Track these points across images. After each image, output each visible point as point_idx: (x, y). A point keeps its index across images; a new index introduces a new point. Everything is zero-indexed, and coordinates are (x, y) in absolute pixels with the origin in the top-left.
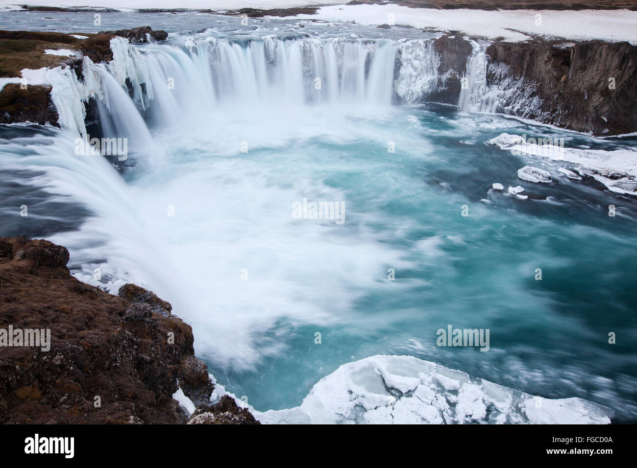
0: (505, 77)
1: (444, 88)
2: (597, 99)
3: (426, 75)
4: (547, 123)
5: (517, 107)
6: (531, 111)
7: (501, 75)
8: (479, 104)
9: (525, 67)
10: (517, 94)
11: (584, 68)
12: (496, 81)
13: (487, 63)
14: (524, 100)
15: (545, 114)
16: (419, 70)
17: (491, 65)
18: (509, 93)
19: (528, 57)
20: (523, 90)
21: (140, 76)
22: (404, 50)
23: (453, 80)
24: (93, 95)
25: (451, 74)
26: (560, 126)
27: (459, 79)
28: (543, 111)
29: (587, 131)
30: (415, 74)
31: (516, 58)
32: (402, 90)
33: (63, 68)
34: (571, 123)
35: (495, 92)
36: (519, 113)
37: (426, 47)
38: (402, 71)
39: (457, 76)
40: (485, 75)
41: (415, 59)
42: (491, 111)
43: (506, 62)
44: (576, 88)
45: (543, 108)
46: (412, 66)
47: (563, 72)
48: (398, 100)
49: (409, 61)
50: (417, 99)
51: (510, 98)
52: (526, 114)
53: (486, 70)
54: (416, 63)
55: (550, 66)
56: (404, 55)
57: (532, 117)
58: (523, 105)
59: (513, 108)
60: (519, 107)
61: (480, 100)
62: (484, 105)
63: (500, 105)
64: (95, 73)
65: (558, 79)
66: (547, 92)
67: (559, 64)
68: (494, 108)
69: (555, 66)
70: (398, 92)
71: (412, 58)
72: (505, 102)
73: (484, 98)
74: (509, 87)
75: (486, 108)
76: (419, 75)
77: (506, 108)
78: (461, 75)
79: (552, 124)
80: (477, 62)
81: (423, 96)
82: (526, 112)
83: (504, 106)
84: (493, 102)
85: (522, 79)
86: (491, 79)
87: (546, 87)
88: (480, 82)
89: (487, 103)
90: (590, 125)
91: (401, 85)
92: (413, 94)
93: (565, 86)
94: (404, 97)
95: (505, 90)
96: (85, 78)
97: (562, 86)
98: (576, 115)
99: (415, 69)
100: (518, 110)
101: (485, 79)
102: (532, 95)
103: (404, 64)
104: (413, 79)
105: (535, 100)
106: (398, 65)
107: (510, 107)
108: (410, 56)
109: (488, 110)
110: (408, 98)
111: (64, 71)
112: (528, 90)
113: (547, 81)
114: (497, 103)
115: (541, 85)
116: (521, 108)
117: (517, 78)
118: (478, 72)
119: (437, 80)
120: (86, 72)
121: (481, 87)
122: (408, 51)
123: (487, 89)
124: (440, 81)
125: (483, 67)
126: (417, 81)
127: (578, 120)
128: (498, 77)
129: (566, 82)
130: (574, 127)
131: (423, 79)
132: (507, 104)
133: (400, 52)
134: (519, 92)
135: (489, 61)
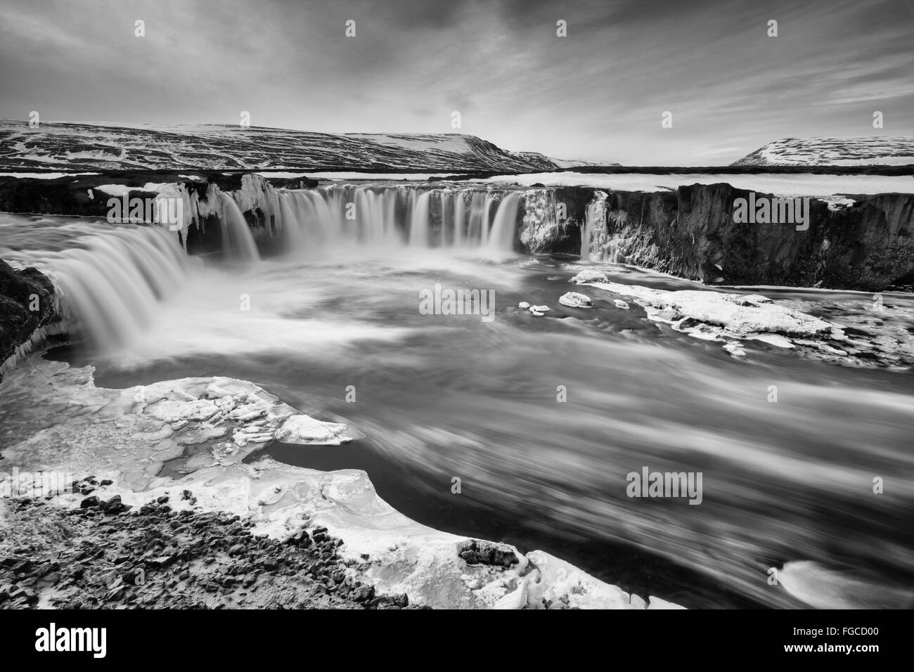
0: (625, 225)
1: (566, 236)
2: (704, 244)
3: (549, 223)
4: (663, 272)
5: (637, 255)
6: (650, 259)
7: (621, 222)
8: (600, 253)
9: (642, 214)
10: (637, 242)
11: (689, 211)
12: (618, 230)
13: (606, 210)
14: (643, 248)
15: (661, 262)
16: (542, 218)
17: (611, 213)
18: (629, 241)
19: (644, 204)
20: (642, 238)
21: (271, 208)
22: (527, 198)
23: (572, 227)
24: (213, 213)
26: (674, 274)
27: (579, 227)
28: (660, 259)
29: (699, 279)
30: (537, 222)
31: (633, 204)
32: (525, 237)
33: (179, 184)
34: (682, 270)
35: (616, 240)
36: (639, 262)
37: (549, 195)
38: (526, 219)
39: (576, 223)
40: (605, 222)
41: (539, 207)
42: (613, 261)
43: (624, 209)
44: (685, 233)
45: (660, 255)
46: (536, 215)
47: (672, 217)
48: (521, 248)
49: (532, 209)
50: (540, 248)
51: (630, 247)
52: (645, 263)
53: (605, 217)
54: (539, 211)
55: (662, 211)
56: (527, 204)
57: (651, 266)
58: (642, 254)
59: (634, 257)
60: (638, 256)
61: (600, 249)
62: (606, 254)
63: (621, 254)
64: (219, 197)
65: (669, 223)
66: (661, 238)
67: (669, 209)
68: (616, 256)
69: (666, 211)
70: (521, 240)
71: (535, 207)
72: (625, 250)
73: (605, 246)
74: (629, 235)
75: (608, 257)
76: (542, 223)
77: (627, 257)
78: (580, 222)
79: (667, 272)
80: (595, 209)
81: (546, 245)
82: (645, 261)
83: (625, 256)
84: (614, 251)
85: (640, 226)
86: (612, 228)
87: (660, 233)
88: (599, 229)
89: (609, 253)
90: (701, 273)
91: (524, 233)
92: (536, 242)
93: (675, 231)
94: (527, 244)
95: (625, 238)
96: (209, 199)
97: (673, 231)
98: (687, 262)
99: (539, 217)
100: (638, 259)
101: (605, 227)
102: (650, 243)
103: (528, 212)
104: (537, 227)
105: (654, 248)
106: (521, 212)
107: (631, 257)
108: (533, 205)
109: (610, 259)
110: (531, 246)
111: (178, 187)
112: (647, 238)
113: (660, 227)
114: (617, 251)
115: (656, 231)
116: (641, 257)
117: (636, 225)
118: (597, 219)
119: (558, 228)
120: (211, 195)
121: (601, 235)
122: (532, 200)
123: (609, 238)
124: (560, 228)
125: (601, 214)
126: (540, 230)
127: (689, 267)
128: (619, 225)
129: (675, 226)
130: (686, 275)
131: (546, 227)
132: (628, 253)
133: (523, 200)
134: (638, 240)
135: (608, 209)
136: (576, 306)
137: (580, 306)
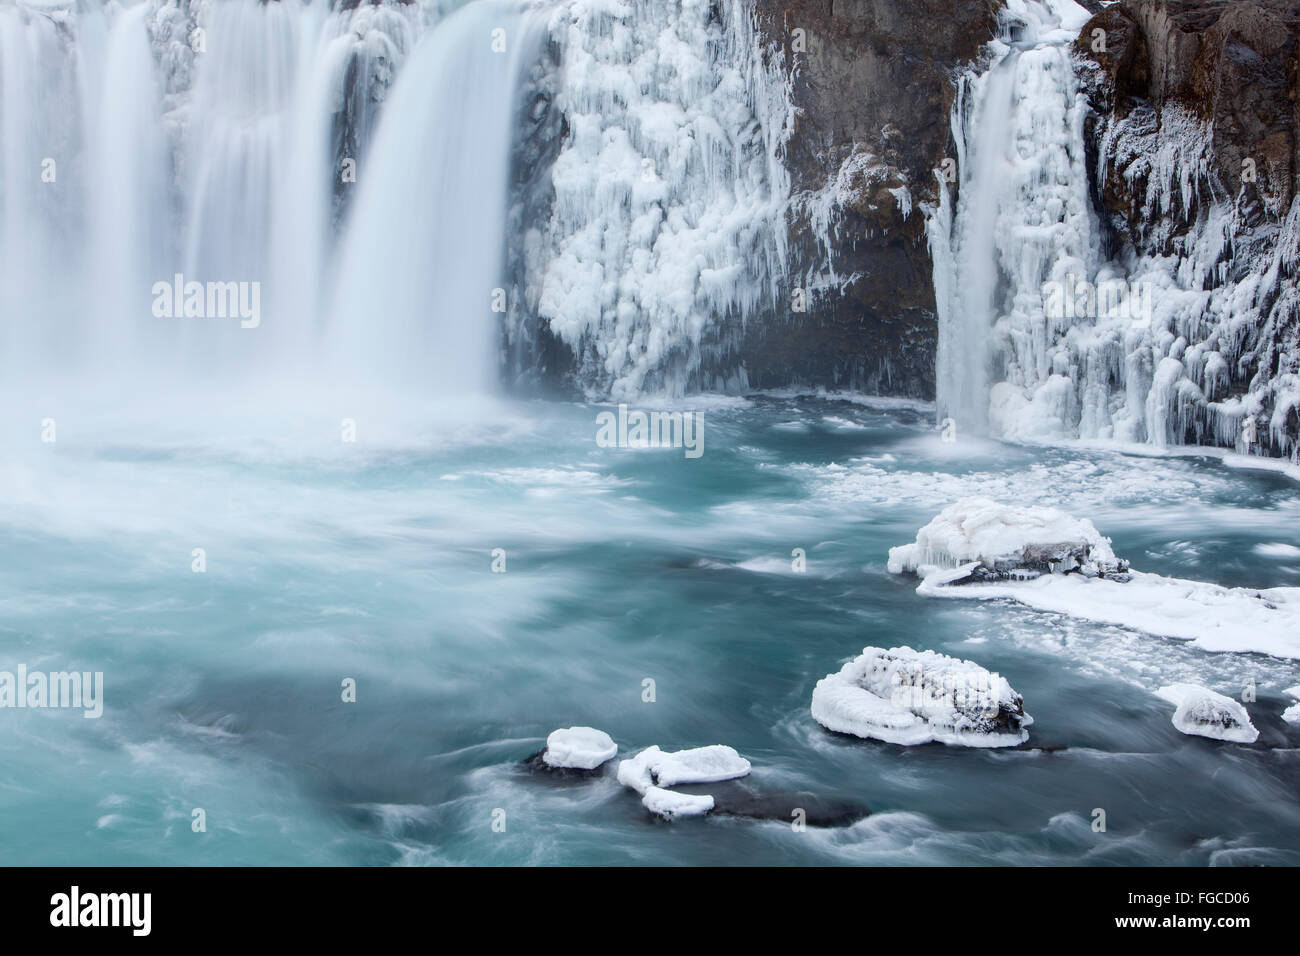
0: (1204, 198)
1: (833, 279)
3: (723, 199)
7: (1175, 184)
8: (1058, 382)
12: (1162, 231)
13: (1080, 107)
16: (676, 163)
17: (1114, 128)
23: (873, 220)
25: (857, 179)
27: (918, 217)
30: (648, 185)
38: (568, 172)
39: (900, 193)
40: (1080, 187)
41: (652, 92)
42: (1140, 433)
43: (1190, 97)
46: (635, 143)
50: (673, 358)
53: (1079, 153)
54: (657, 119)
61: (1061, 356)
63: (1187, 385)
70: (545, 309)
71: (629, 92)
72: (1215, 362)
73: (1089, 341)
75: (1110, 409)
76: (676, 197)
78: (923, 186)
80: (1015, 102)
81: (708, 338)
83: (1218, 396)
84: (1147, 375)
88: (1046, 231)
89: (1114, 382)
91: (564, 265)
92: (641, 323)
94: (586, 338)
95: (1211, 283)
100: (1294, 415)
101: (1081, 218)
104: (644, 224)
106: (539, 130)
109: (1124, 422)
110: (614, 351)
114: (1166, 368)
118: (1027, 166)
119: (780, 229)
121: (1058, 267)
124: (799, 227)
126: (665, 239)
128: (1165, 203)
131: (705, 221)
133: (551, 52)
135: (1094, 102)
136: (921, 735)
137: (950, 739)
